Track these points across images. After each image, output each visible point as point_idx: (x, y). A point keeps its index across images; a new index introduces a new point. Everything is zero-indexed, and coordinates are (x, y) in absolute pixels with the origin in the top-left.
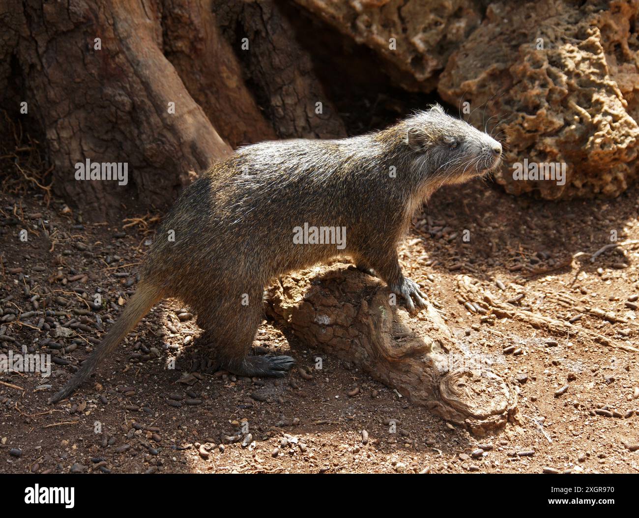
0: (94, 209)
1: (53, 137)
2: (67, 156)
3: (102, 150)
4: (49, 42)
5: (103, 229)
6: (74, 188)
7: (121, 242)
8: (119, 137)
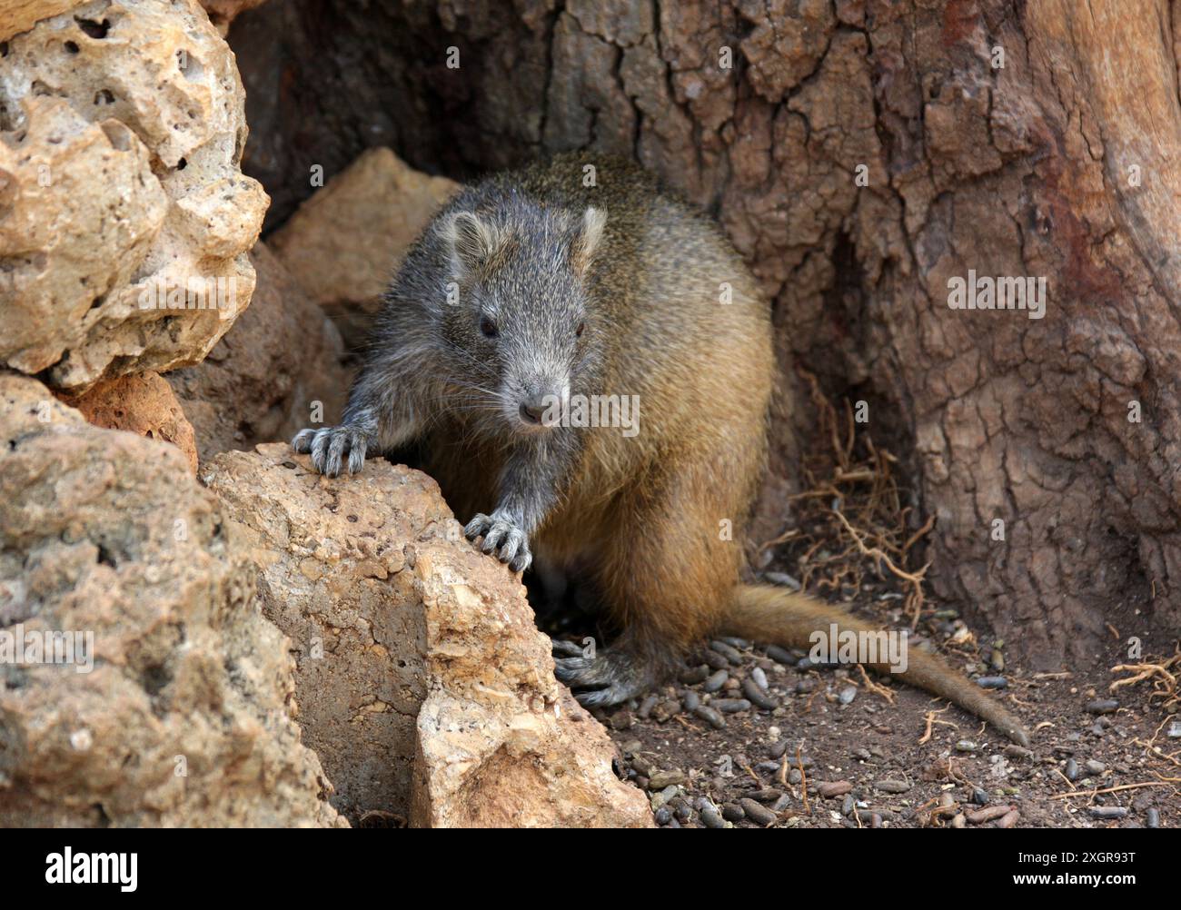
0: (1034, 636)
1: (935, 447)
2: (970, 495)
3: (1059, 483)
4: (936, 201)
5: (1059, 690)
6: (984, 578)
7: (1105, 727)
8: (1104, 450)
